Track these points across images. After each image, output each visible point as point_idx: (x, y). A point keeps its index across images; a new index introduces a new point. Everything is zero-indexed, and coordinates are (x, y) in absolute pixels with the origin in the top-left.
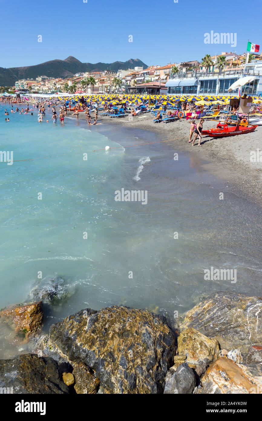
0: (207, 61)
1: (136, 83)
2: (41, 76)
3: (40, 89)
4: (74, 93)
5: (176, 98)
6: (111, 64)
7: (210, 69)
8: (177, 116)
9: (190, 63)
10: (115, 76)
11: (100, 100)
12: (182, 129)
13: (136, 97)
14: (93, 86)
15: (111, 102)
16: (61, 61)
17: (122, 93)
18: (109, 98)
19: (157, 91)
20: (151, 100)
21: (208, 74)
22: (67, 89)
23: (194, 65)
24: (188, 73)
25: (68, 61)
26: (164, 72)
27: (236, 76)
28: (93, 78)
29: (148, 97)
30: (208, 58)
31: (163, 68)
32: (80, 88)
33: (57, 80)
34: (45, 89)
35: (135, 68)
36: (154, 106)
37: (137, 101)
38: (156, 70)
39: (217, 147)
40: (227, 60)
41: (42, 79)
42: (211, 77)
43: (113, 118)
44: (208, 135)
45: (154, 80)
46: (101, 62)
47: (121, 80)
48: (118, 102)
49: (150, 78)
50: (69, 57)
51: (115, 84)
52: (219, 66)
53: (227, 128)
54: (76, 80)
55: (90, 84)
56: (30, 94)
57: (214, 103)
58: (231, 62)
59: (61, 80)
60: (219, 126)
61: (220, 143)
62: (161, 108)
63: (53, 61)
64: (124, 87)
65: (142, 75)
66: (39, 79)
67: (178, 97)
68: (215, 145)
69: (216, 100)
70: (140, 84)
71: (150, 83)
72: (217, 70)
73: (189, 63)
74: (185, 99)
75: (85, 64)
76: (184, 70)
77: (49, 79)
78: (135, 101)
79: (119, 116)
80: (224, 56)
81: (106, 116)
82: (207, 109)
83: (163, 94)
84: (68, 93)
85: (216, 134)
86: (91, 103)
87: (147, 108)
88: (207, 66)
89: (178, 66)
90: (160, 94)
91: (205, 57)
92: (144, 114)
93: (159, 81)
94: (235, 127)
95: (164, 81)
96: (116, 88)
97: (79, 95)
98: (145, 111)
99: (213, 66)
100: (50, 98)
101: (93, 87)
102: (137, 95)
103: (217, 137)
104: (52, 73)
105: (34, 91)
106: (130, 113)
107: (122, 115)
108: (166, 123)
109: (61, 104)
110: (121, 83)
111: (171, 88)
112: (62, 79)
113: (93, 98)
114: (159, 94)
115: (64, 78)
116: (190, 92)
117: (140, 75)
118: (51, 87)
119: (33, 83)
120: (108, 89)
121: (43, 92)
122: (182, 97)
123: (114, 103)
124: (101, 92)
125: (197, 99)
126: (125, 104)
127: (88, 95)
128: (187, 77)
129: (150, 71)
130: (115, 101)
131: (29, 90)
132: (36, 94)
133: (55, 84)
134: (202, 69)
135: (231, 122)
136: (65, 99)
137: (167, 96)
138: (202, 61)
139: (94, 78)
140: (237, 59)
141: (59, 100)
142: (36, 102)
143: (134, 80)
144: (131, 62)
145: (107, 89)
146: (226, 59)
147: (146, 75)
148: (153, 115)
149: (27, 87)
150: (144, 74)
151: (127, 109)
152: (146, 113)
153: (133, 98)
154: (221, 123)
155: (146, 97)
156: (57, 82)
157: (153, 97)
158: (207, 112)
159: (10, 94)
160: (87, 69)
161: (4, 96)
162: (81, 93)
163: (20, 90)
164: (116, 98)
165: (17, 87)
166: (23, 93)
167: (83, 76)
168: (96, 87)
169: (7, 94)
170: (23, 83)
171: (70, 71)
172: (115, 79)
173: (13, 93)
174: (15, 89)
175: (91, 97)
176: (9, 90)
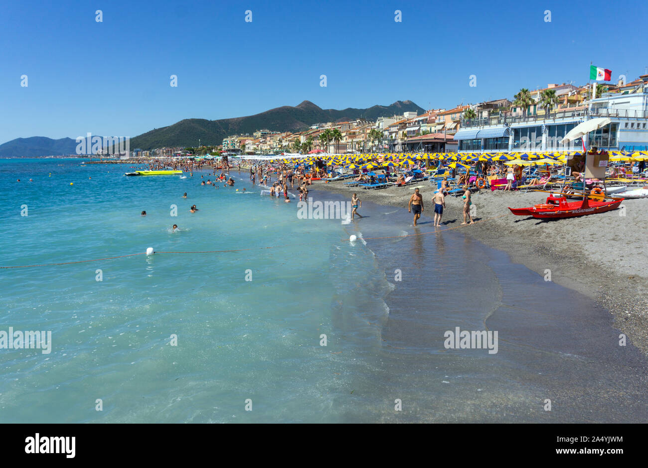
0: (524, 100)
1: (406, 136)
2: (261, 130)
3: (257, 148)
4: (308, 153)
5: (472, 157)
6: (367, 109)
7: (529, 110)
8: (475, 186)
9: (495, 103)
10: (373, 127)
11: (348, 162)
12: (484, 206)
13: (406, 157)
15: (365, 165)
16: (291, 108)
17: (384, 152)
18: (361, 159)
19: (441, 147)
20: (430, 160)
21: (526, 118)
22: (298, 148)
23: (502, 105)
24: (492, 119)
25: (302, 107)
26: (452, 118)
27: (577, 119)
28: (338, 131)
29: (425, 156)
30: (525, 94)
31: (449, 112)
32: (318, 145)
33: (284, 135)
34: (266, 148)
35: (405, 113)
36: (436, 170)
37: (406, 163)
38: (438, 115)
39: (549, 236)
40: (559, 96)
41: (262, 133)
42: (531, 123)
43: (367, 190)
44: (532, 216)
45: (435, 131)
46: (352, 107)
47: (382, 132)
48: (376, 165)
49: (429, 128)
50: (304, 101)
51: (372, 139)
52: (545, 105)
53: (566, 203)
54: (312, 135)
55: (333, 139)
56: (242, 156)
57: (539, 163)
58: (566, 98)
59: (290, 135)
60: (551, 201)
61: (554, 229)
62: (447, 173)
63: (280, 109)
64: (386, 142)
65: (415, 124)
66: (258, 134)
67: (477, 155)
68: (545, 232)
69: (542, 159)
70: (414, 137)
71: (428, 135)
72: (542, 112)
73: (492, 103)
74: (488, 157)
75: (327, 112)
76: (485, 114)
77: (272, 133)
78: (404, 163)
79: (377, 187)
80: (552, 90)
81: (357, 186)
82: (528, 173)
83: (450, 151)
84: (299, 154)
85: (546, 215)
86: (333, 167)
87: (424, 173)
88: (523, 106)
89: (474, 107)
90: (446, 151)
91: (520, 93)
92: (419, 182)
93: (444, 132)
94: (581, 202)
95: (452, 132)
96: (373, 144)
97: (315, 155)
98: (421, 178)
99: (535, 105)
100: (272, 161)
101: (338, 144)
102: (407, 155)
103: (548, 219)
104: (278, 125)
105: (250, 151)
106: (396, 181)
107: (382, 184)
108: (457, 196)
110: (382, 136)
111: (465, 142)
112: (291, 133)
113: (337, 161)
114: (444, 152)
115: (294, 132)
116: (497, 147)
117: (412, 124)
118: (275, 144)
119: (249, 140)
120: (361, 147)
121: (262, 153)
122: (483, 155)
123: (369, 166)
124: (350, 150)
125: (509, 157)
126: (387, 168)
127: (328, 155)
128: (490, 124)
129: (428, 117)
130: (371, 163)
131: (242, 150)
132: (252, 156)
133: (280, 141)
134: (515, 111)
135: (573, 193)
136: (293, 162)
137: (456, 155)
138: (515, 99)
139: (341, 130)
140: (575, 93)
141: (284, 164)
143: (403, 132)
144: (397, 106)
145: (359, 146)
146: (557, 94)
147: (423, 123)
148: (433, 183)
149: (239, 146)
150: (419, 122)
151: (391, 175)
152: (422, 180)
153: (400, 158)
154: (554, 195)
155: (422, 157)
156: (283, 138)
157: (433, 156)
158: (528, 177)
159: (214, 156)
160: (330, 117)
161: (205, 159)
162: (318, 153)
163: (228, 150)
164: (373, 160)
165: (225, 146)
166: (232, 155)
167: (323, 128)
168: (343, 144)
169: (210, 156)
170: (234, 141)
171: (304, 122)
172: (373, 131)
173: (219, 155)
174: (221, 149)
175: (333, 158)
176: (214, 151)
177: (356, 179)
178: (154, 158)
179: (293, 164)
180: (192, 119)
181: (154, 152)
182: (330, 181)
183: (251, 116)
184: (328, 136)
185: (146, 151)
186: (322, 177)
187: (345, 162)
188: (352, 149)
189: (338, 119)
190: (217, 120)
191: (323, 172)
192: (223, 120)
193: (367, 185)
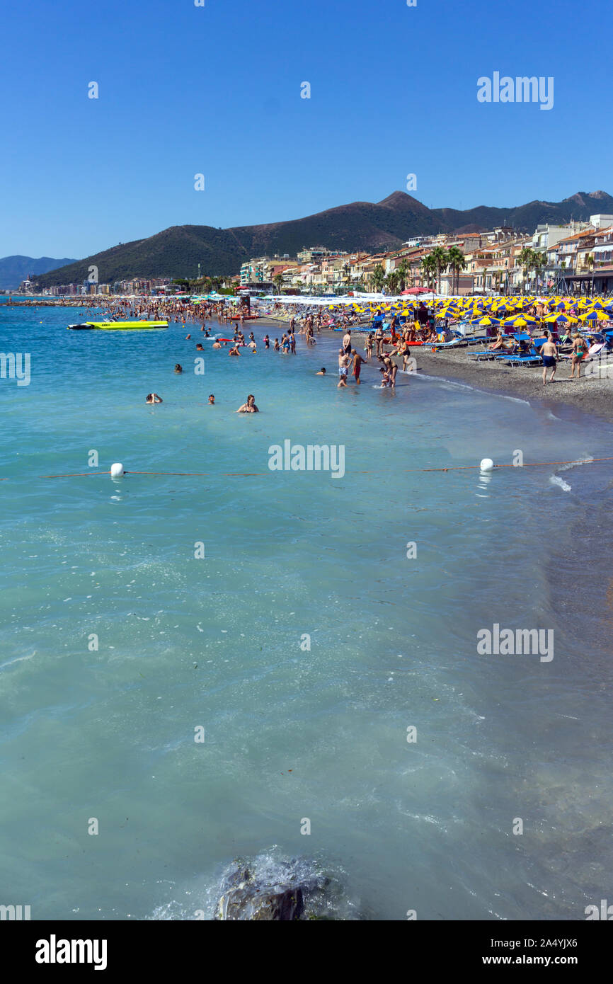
1: (593, 263)
2: (312, 249)
3: (304, 282)
4: (399, 293)
6: (515, 208)
10: (527, 244)
11: (477, 312)
13: (593, 305)
14: (456, 274)
15: (510, 319)
16: (370, 206)
17: (547, 293)
18: (503, 307)
22: (381, 282)
25: (390, 205)
28: (458, 250)
32: (418, 278)
33: (354, 257)
34: (320, 282)
35: (592, 217)
37: (593, 316)
41: (313, 254)
43: (513, 367)
47: (545, 254)
48: (533, 319)
50: (395, 193)
51: (524, 267)
54: (408, 258)
55: (449, 267)
56: (276, 297)
59: (366, 257)
63: (348, 207)
64: (552, 273)
66: (306, 255)
70: (608, 264)
75: (438, 213)
77: (332, 254)
78: (588, 317)
79: (532, 363)
81: (492, 359)
84: (381, 294)
86: (447, 321)
96: (526, 278)
97: (413, 298)
100: (331, 308)
101: (458, 276)
104: (343, 239)
105: (289, 287)
109: (360, 324)
110: (544, 262)
112: (369, 255)
113: (455, 309)
115: (373, 251)
117: (605, 240)
118: (336, 275)
119: (289, 267)
120: (501, 282)
121: (313, 290)
123: (519, 321)
124: (480, 289)
126: (554, 326)
127: (439, 298)
130: (522, 316)
131: (275, 284)
132: (293, 297)
133: (347, 269)
136: (372, 309)
139: (463, 249)
141: (353, 313)
142: (291, 317)
143: (587, 255)
144: (577, 201)
145: (498, 281)
149: (271, 277)
153: (581, 306)
156: (352, 264)
159: (226, 296)
160: (442, 224)
161: (209, 301)
162: (420, 293)
163: (251, 286)
164: (525, 309)
165: (244, 277)
166: (257, 294)
167: (429, 246)
168: (465, 277)
169: (217, 295)
170: (260, 267)
171: (392, 232)
172: (527, 252)
173: (234, 293)
174: (237, 283)
175: (448, 304)
176: (224, 286)
177: (491, 345)
178: (118, 296)
179: (371, 315)
180: (187, 226)
181: (117, 286)
182: (440, 348)
183: (293, 221)
184: (440, 260)
185: (104, 285)
186: (425, 339)
187: (471, 313)
188: (484, 286)
189: (458, 227)
190: (232, 229)
191: (427, 331)
192: (243, 229)
193: (511, 359)
